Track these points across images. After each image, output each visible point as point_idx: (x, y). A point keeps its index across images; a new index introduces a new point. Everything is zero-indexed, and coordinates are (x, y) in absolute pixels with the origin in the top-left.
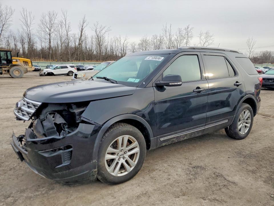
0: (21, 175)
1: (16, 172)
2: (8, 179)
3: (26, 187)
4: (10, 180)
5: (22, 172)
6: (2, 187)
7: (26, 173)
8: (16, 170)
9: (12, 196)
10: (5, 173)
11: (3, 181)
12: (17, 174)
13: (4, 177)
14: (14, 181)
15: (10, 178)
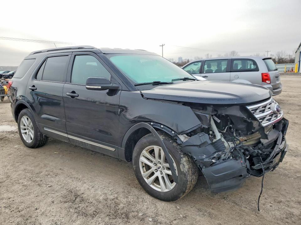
0: (274, 189)
1: (276, 196)
2: (290, 193)
3: (280, 177)
4: (288, 192)
5: (271, 192)
6: (299, 188)
7: (268, 189)
8: (275, 198)
9: (296, 177)
10: (288, 201)
11: (295, 194)
12: (277, 193)
13: (292, 198)
14: (285, 188)
15: (287, 193)
